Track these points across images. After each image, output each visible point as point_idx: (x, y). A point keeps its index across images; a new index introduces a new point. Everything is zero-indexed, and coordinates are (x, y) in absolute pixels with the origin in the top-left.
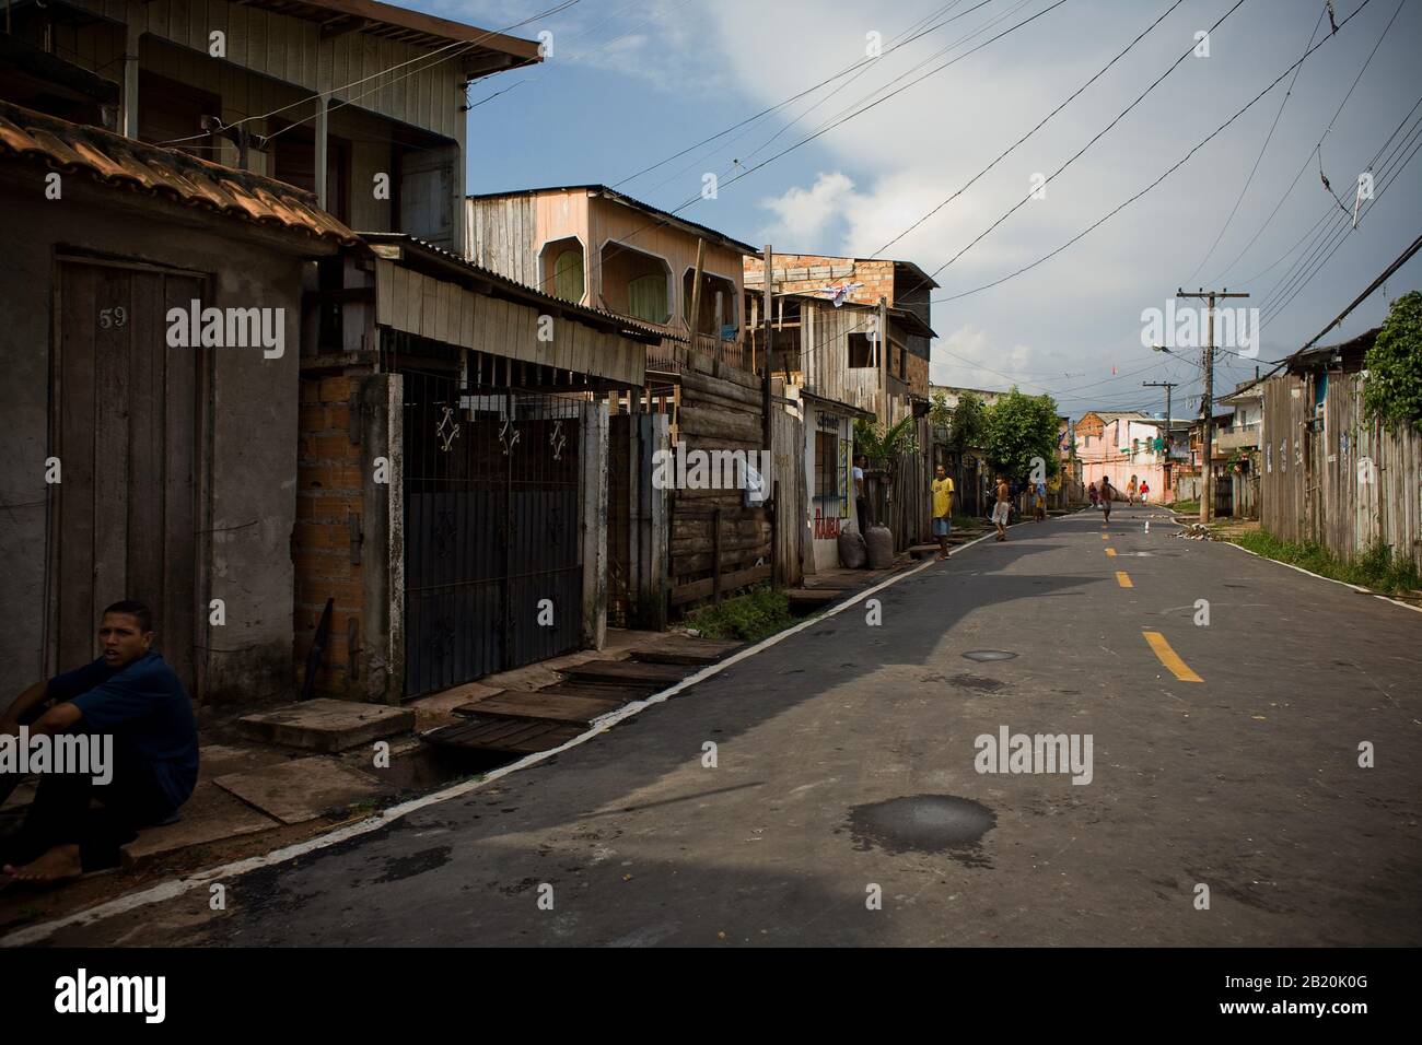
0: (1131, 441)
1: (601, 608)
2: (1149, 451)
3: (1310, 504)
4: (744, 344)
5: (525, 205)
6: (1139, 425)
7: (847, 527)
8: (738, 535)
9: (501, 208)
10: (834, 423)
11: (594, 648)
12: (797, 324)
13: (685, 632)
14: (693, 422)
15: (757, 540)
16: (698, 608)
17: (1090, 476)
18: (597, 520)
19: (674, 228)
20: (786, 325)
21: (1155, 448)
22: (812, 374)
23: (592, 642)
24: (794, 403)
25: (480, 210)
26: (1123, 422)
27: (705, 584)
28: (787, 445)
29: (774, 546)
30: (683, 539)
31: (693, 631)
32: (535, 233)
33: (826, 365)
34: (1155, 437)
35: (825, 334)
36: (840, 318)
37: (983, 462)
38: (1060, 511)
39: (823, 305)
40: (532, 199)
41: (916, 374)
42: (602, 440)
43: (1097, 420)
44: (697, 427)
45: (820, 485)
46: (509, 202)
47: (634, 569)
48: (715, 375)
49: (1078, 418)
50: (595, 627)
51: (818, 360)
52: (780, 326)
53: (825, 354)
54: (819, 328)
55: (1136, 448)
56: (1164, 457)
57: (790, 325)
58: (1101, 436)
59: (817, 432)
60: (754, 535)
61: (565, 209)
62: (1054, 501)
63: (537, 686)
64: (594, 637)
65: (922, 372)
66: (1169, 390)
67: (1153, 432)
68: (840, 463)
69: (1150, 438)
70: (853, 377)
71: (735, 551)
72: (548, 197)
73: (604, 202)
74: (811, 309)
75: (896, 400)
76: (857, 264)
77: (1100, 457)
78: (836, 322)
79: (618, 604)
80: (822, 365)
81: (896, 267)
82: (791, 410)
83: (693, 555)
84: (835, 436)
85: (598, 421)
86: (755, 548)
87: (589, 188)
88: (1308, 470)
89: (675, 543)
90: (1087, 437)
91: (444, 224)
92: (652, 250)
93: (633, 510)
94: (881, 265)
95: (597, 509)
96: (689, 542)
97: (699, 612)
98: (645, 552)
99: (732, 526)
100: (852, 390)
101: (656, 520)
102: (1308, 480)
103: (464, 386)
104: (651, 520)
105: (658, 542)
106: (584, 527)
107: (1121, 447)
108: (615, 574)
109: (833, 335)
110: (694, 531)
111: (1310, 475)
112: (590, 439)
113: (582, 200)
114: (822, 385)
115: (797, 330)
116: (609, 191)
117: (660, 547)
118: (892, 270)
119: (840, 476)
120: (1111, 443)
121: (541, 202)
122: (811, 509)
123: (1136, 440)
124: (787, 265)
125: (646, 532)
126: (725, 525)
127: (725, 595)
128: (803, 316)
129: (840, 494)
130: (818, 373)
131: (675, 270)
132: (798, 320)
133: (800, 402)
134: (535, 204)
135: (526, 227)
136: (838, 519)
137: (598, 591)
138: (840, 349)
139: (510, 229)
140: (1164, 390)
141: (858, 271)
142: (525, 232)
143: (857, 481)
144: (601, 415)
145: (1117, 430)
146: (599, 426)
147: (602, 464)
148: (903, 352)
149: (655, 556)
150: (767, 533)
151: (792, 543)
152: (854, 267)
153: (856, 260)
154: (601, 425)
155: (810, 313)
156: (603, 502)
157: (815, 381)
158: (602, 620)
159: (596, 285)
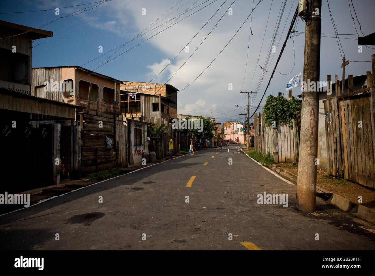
0: (237, 129)
1: (58, 174)
2: (241, 131)
3: (260, 144)
4: (120, 106)
5: (59, 70)
6: (239, 124)
7: (145, 152)
8: (105, 155)
9: (53, 71)
10: (141, 126)
11: (56, 184)
12: (140, 100)
13: (86, 180)
14: (89, 127)
15: (111, 156)
16: (91, 173)
17: (227, 138)
18: (57, 152)
19: (99, 77)
20: (137, 101)
21: (243, 130)
22: (143, 113)
23: (56, 183)
24: (125, 122)
25: (47, 71)
26: (235, 124)
27: (94, 168)
28: (122, 132)
29: (117, 158)
30: (86, 157)
31: (88, 179)
32: (61, 78)
33: (147, 111)
34: (242, 127)
35: (146, 103)
36: (150, 99)
37: (193, 135)
38: (218, 147)
39: (146, 96)
40: (61, 69)
41: (173, 113)
42: (58, 132)
43: (229, 123)
44: (90, 129)
45: (136, 142)
46: (55, 69)
47: (72, 164)
48: (97, 115)
49: (224, 123)
50: (56, 179)
51: (145, 110)
52: (135, 101)
53: (147, 108)
54: (145, 102)
55: (238, 130)
56: (244, 133)
57: (138, 101)
58: (230, 127)
59: (135, 129)
60: (110, 155)
61: (69, 72)
62: (216, 144)
63: (34, 194)
64: (56, 181)
65: (175, 112)
66: (245, 116)
67: (242, 126)
68: (143, 136)
69: (241, 128)
70: (154, 114)
71: (103, 159)
72: (65, 69)
73: (79, 70)
74: (143, 97)
75: (164, 120)
76: (157, 85)
77: (230, 133)
78: (149, 100)
79: (68, 173)
80: (146, 111)
81: (166, 86)
82: (124, 124)
83: (89, 161)
84: (141, 129)
85: (57, 128)
86: (110, 158)
87: (75, 67)
88: (260, 136)
89: (83, 157)
90: (227, 128)
91: (26, 77)
92: (94, 82)
93: (72, 149)
94: (163, 85)
95: (57, 150)
96: (88, 157)
97: (91, 175)
98: (75, 160)
99: (103, 153)
100: (154, 117)
101: (77, 152)
102: (260, 138)
103: (31, 118)
104: (76, 152)
105: (78, 157)
106: (54, 154)
107: (235, 130)
108: (68, 166)
109: (148, 103)
110: (89, 154)
111: (260, 137)
112: (55, 132)
113: (73, 70)
114: (146, 116)
115: (140, 102)
116: (80, 67)
117: (78, 158)
118: (165, 86)
119: (143, 139)
120: (232, 129)
121: (63, 69)
122: (133, 148)
123: (238, 128)
124: (139, 85)
125: (75, 155)
126: (100, 153)
127: (100, 170)
128: (141, 98)
129: (143, 144)
130: (145, 113)
131: (100, 87)
132: (140, 99)
133: (127, 121)
134: (61, 70)
135: (59, 76)
136: (142, 150)
137: (57, 170)
138: (150, 107)
139: (55, 76)
140: (244, 116)
141: (157, 87)
142: (59, 78)
143: (148, 141)
144: (58, 126)
145: (234, 126)
146: (57, 129)
147: (58, 138)
148: (168, 107)
149: (77, 161)
150: (114, 154)
151: (124, 157)
152: (156, 86)
153: (156, 84)
154: (58, 129)
155: (143, 98)
156: (59, 148)
157: (144, 115)
158: (58, 177)
159: (77, 91)
